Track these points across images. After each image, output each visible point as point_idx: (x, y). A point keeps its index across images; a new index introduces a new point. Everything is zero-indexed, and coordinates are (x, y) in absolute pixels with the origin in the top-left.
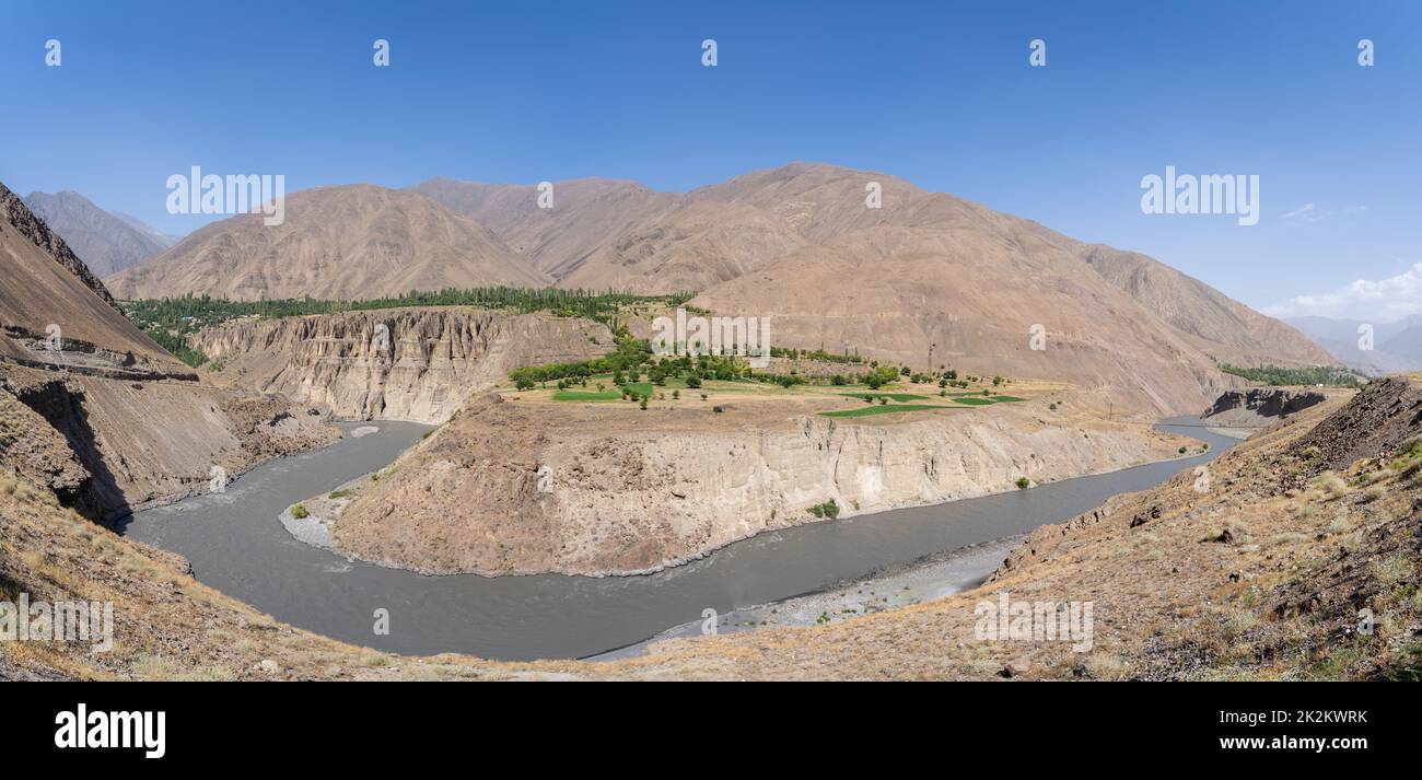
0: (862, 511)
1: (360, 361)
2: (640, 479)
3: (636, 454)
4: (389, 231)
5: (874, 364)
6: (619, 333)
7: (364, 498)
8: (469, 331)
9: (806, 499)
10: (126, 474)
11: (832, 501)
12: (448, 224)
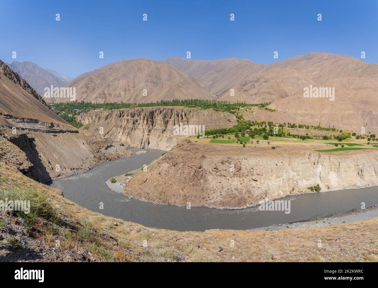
0: (331, 190)
1: (140, 127)
2: (240, 173)
3: (239, 163)
4: (154, 77)
5: (341, 131)
6: (239, 118)
7: (138, 176)
8: (182, 116)
9: (307, 184)
10: (50, 167)
11: (318, 185)
12: (176, 75)
